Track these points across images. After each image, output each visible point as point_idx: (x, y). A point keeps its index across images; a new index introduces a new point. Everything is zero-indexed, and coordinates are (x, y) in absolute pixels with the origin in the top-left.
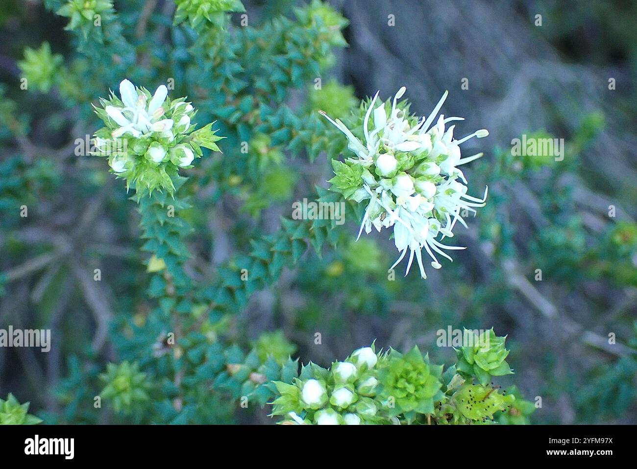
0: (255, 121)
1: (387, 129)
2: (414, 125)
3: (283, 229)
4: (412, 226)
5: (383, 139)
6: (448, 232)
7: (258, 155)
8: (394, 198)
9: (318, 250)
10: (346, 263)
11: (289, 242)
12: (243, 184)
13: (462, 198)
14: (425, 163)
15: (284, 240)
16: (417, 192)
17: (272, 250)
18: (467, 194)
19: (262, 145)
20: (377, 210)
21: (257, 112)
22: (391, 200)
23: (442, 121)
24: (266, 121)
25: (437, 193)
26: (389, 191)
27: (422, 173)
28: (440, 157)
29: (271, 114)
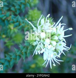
0: (10, 19)
1: (44, 25)
2: (52, 25)
3: (15, 52)
4: (48, 54)
5: (43, 28)
6: (59, 56)
7: (11, 29)
8: (44, 45)
9: (24, 58)
10: (36, 64)
11: (16, 56)
12: (6, 37)
13: (64, 47)
14: (54, 36)
15: (15, 55)
16: (51, 44)
17: (11, 57)
18: (66, 46)
19: (12, 27)
20: (39, 48)
21: (11, 17)
22: (43, 45)
23: (60, 24)
24: (13, 20)
25: (56, 45)
26: (43, 43)
27: (53, 39)
28: (58, 34)
29: (15, 18)
